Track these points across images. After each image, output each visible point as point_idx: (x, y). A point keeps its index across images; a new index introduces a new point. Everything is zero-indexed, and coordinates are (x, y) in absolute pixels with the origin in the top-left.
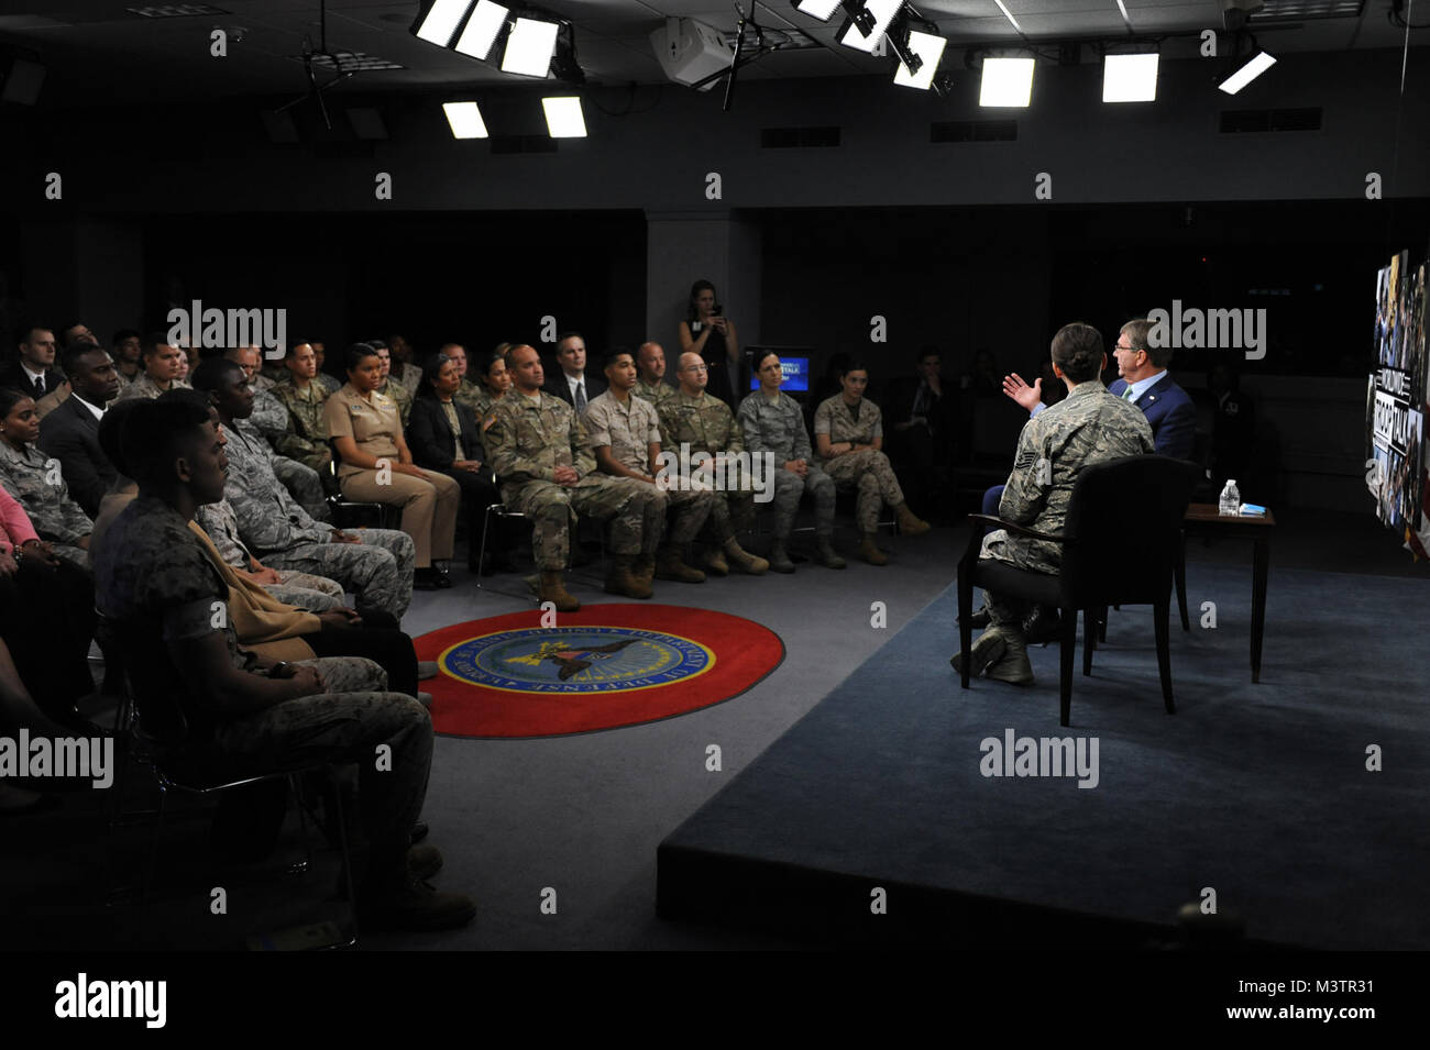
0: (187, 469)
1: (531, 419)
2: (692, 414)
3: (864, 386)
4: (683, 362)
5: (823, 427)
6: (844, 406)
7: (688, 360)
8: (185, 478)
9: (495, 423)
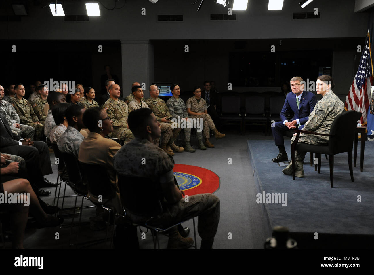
0: (150, 129)
1: (118, 108)
2: (156, 104)
3: (201, 93)
4: (151, 88)
5: (189, 106)
6: (196, 100)
7: (153, 87)
8: (150, 132)
9: (108, 109)
